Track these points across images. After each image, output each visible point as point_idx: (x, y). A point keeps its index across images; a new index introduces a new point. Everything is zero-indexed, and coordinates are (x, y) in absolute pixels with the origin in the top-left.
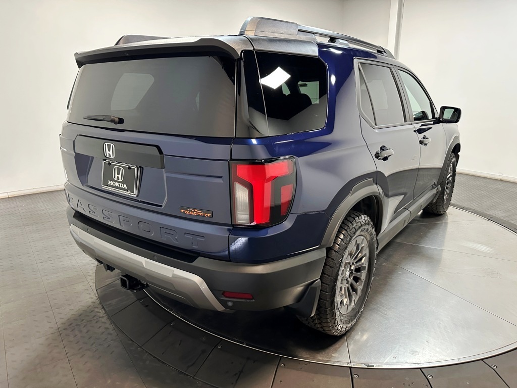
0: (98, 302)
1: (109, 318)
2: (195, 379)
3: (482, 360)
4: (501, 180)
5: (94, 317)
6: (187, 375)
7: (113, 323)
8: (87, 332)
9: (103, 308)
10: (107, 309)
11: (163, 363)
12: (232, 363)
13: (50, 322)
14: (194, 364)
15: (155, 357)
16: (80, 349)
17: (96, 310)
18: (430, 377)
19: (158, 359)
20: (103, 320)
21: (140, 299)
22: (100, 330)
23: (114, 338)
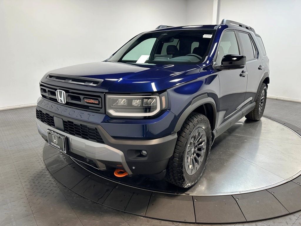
0: (45, 167)
1: (52, 175)
2: (103, 206)
3: (266, 190)
4: (276, 99)
5: (42, 175)
6: (98, 204)
7: (54, 178)
8: (38, 183)
9: (48, 170)
10: (50, 171)
11: (84, 198)
12: (124, 196)
13: (16, 179)
14: (102, 197)
15: (79, 195)
16: (34, 192)
17: (44, 171)
18: (237, 199)
19: (80, 196)
20: (48, 176)
21: (70, 164)
22: (46, 182)
23: (55, 186)
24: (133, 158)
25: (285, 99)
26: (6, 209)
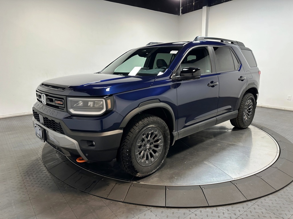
0: (43, 164)
1: (48, 170)
3: (230, 181)
5: (40, 170)
6: (86, 192)
7: (50, 172)
8: (36, 176)
9: (45, 166)
10: (47, 167)
11: (74, 188)
13: (17, 173)
14: (89, 187)
15: (70, 186)
16: (32, 184)
17: (42, 167)
18: (203, 189)
20: (45, 171)
21: (65, 161)
22: (43, 176)
23: (50, 179)
24: (86, 146)
25: (269, 107)
26: (8, 196)
